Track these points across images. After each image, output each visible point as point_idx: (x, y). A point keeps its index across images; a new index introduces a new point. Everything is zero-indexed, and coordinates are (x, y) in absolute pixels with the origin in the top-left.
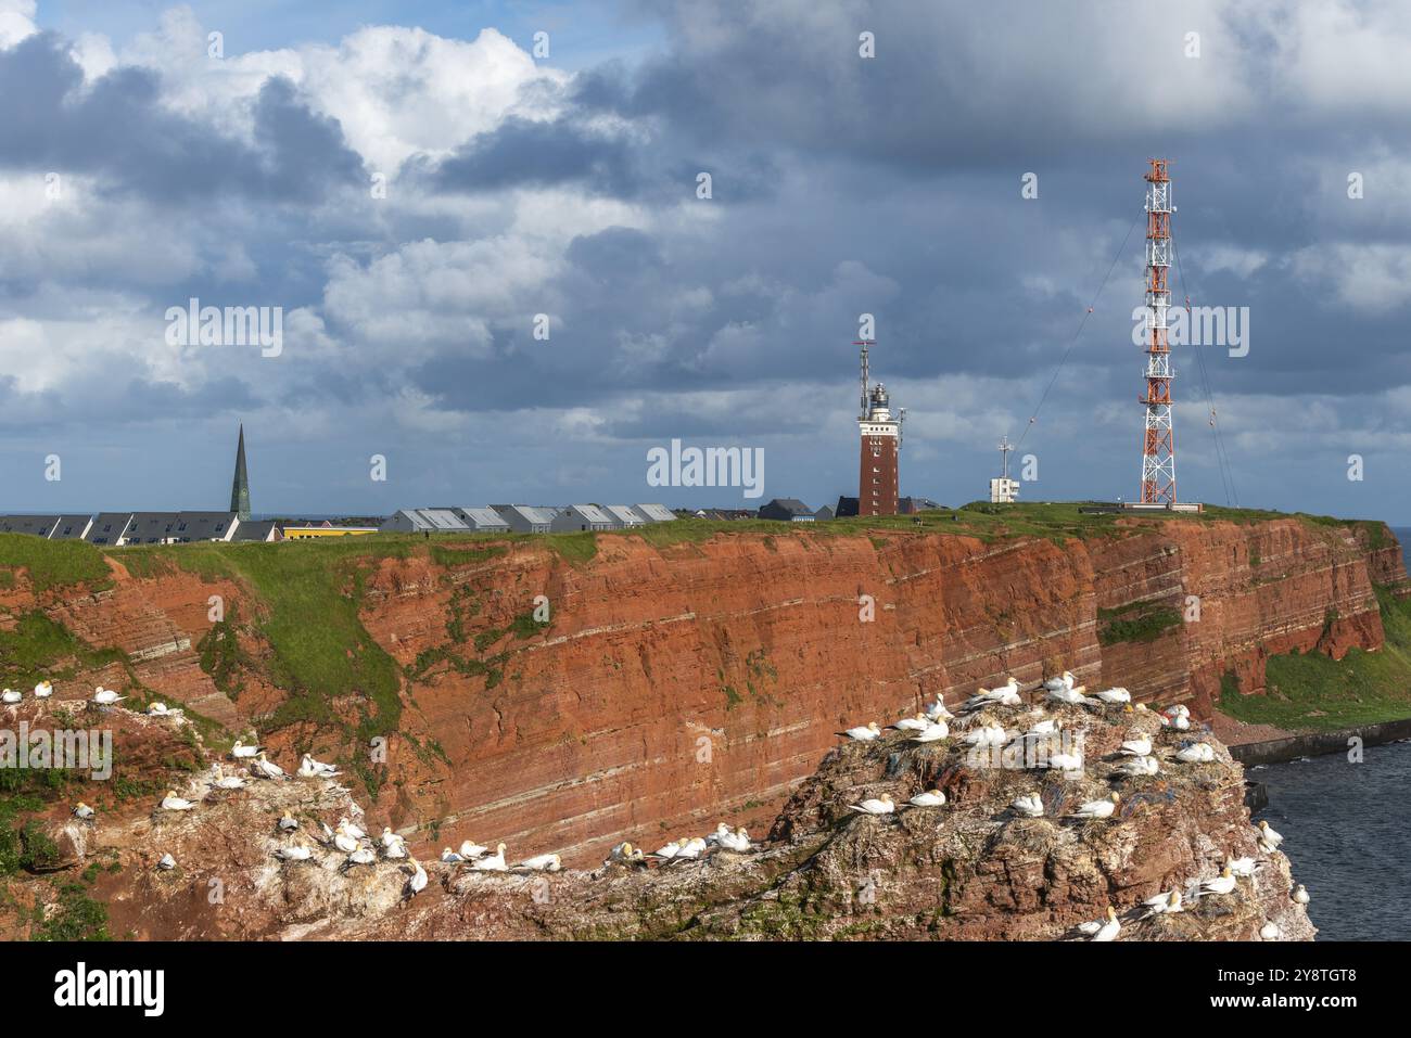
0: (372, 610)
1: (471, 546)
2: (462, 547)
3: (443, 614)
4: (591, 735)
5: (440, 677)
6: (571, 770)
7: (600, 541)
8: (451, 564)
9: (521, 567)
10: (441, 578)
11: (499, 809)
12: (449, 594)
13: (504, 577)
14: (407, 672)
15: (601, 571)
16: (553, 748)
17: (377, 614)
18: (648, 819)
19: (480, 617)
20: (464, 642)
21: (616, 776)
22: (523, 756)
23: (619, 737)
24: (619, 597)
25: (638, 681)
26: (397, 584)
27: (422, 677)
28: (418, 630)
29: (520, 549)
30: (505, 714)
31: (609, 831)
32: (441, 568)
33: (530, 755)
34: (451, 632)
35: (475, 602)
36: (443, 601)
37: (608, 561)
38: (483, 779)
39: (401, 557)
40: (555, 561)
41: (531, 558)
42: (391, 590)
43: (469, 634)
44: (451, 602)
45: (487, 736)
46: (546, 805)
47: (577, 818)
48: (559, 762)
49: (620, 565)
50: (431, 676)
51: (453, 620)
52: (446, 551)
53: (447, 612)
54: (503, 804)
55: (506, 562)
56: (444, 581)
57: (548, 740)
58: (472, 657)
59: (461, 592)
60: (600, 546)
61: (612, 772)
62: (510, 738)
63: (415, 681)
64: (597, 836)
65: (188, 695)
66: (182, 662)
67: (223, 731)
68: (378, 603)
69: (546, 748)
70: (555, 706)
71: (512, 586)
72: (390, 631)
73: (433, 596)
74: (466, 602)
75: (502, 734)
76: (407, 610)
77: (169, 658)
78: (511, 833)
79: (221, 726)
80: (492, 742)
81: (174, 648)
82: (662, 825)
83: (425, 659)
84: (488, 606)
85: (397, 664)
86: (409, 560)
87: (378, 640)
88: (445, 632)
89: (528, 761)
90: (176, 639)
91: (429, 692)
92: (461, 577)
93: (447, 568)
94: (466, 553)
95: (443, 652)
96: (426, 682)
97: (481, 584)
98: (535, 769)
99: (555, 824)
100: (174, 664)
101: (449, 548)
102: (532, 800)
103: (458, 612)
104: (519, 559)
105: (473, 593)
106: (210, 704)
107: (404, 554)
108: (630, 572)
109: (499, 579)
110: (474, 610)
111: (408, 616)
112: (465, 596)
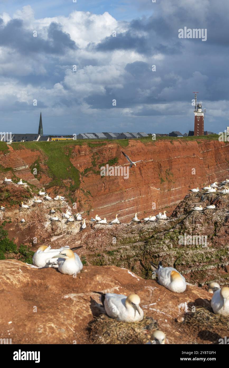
0: (73, 158)
1: (98, 143)
2: (95, 143)
3: (91, 159)
4: (127, 190)
5: (90, 175)
6: (122, 198)
7: (130, 141)
8: (93, 147)
9: (110, 148)
10: (90, 151)
11: (104, 208)
12: (92, 154)
13: (106, 150)
14: (82, 174)
15: (129, 149)
16: (117, 193)
17: (74, 159)
18: (141, 211)
19: (100, 160)
20: (96, 166)
21: (133, 200)
22: (110, 195)
23: (134, 190)
24: (134, 155)
25: (139, 176)
26: (79, 152)
27: (85, 175)
28: (84, 163)
29: (110, 143)
30: (106, 184)
31: (131, 213)
32: (90, 148)
33: (112, 194)
34: (93, 164)
35: (98, 157)
36: (91, 156)
37: (132, 146)
38: (100, 200)
39: (80, 145)
40: (118, 146)
41: (113, 146)
42: (78, 154)
43: (97, 164)
44: (92, 156)
45: (101, 190)
46: (116, 207)
47: (123, 210)
48: (119, 196)
49: (134, 148)
50: (88, 175)
51: (93, 161)
52: (91, 144)
53: (92, 159)
54: (105, 206)
55: (106, 147)
56: (91, 151)
57: (116, 191)
58: (98, 170)
59: (95, 154)
60: (130, 143)
61: (132, 199)
62: (107, 190)
63: (84, 176)
64: (128, 214)
65: (28, 179)
66: (26, 171)
67: (36, 188)
68: (75, 156)
69: (116, 193)
70: (118, 183)
71: (108, 153)
72: (78, 163)
73: (88, 155)
74: (96, 157)
75: (105, 189)
76: (82, 158)
77: (23, 170)
78: (107, 214)
79: (36, 187)
80: (103, 191)
81: (24, 167)
82: (144, 212)
83: (86, 170)
84: (102, 158)
85: (79, 172)
86: (82, 146)
87: (75, 166)
88: (91, 164)
89: (112, 196)
90: (25, 165)
91: (87, 179)
92: (95, 150)
93: (92, 148)
94: (96, 144)
95: (91, 169)
96: (86, 176)
97: (100, 152)
98: (113, 198)
99: (118, 212)
100: (24, 171)
101: (92, 143)
102: (112, 205)
103: (94, 159)
104: (110, 146)
105: (98, 154)
106: (33, 181)
107: (81, 144)
108: (137, 149)
109: (104, 151)
110: (98, 158)
111: (82, 160)
112: (96, 155)
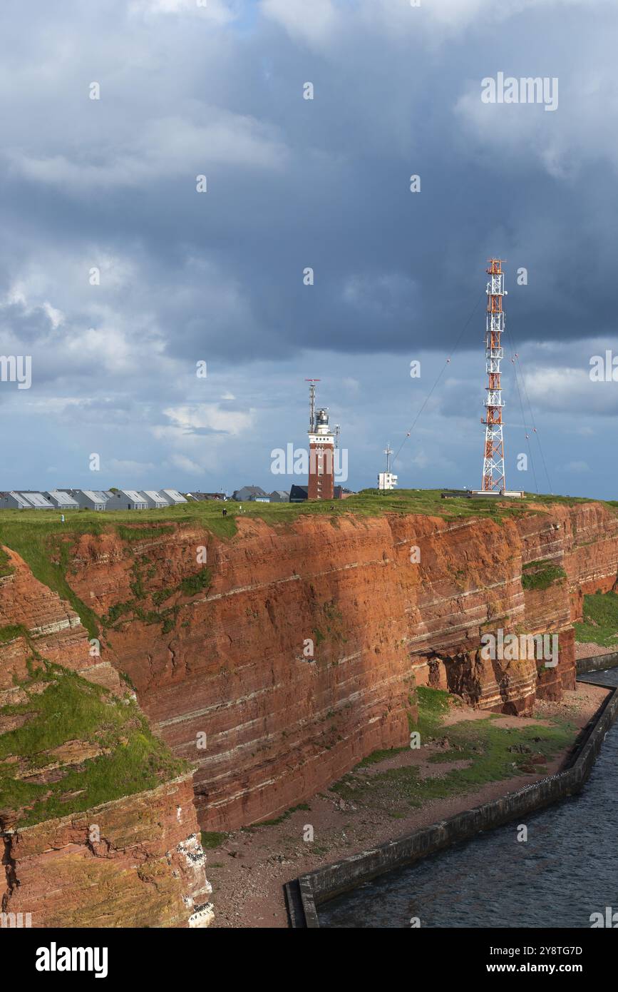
0: (75, 574)
1: (147, 526)
2: (140, 527)
3: (128, 576)
4: (240, 668)
5: (128, 625)
6: (227, 695)
7: (238, 522)
8: (133, 539)
9: (185, 542)
10: (124, 550)
11: (173, 725)
12: (132, 562)
13: (173, 549)
14: (102, 621)
15: (241, 545)
16: (213, 678)
17: (79, 577)
18: (275, 730)
19: (156, 580)
20: (145, 598)
21: (255, 698)
22: (191, 685)
23: (257, 669)
24: (255, 564)
25: (268, 627)
26: (94, 554)
27: (114, 624)
28: (110, 589)
29: (184, 528)
30: (177, 653)
31: (251, 739)
32: (125, 542)
33: (196, 683)
34: (134, 591)
35: (151, 568)
36: (127, 567)
37: (246, 537)
38: (160, 702)
39: (95, 534)
40: (209, 536)
41: (193, 535)
42: (90, 560)
43: (147, 592)
44: (133, 568)
45: (164, 669)
46: (209, 721)
47: (231, 730)
48: (218, 689)
49: (254, 541)
50: (120, 624)
51: (135, 581)
52: (128, 529)
53: (130, 575)
54: (176, 720)
55: (174, 538)
56: (127, 552)
57: (210, 673)
58: (151, 609)
59: (141, 560)
60: (239, 526)
61: (252, 695)
62: (180, 671)
63: (109, 628)
64: (241, 743)
65: (80, 665)
66: (74, 636)
67: (111, 695)
68: (80, 569)
69: (209, 679)
70: (214, 647)
71: (179, 556)
72: (89, 590)
73: (119, 563)
74: (144, 568)
75: (175, 668)
76: (102, 574)
77: (64, 633)
78: (182, 743)
79: (108, 691)
80: (168, 674)
81: (67, 624)
82: (284, 734)
83: (115, 611)
84: (162, 571)
85: (95, 615)
86: (102, 536)
87: (81, 597)
88: (129, 591)
89: (195, 689)
90: (69, 617)
91: (119, 636)
92: (140, 549)
93: (129, 542)
94: (143, 531)
95: (128, 607)
96: (117, 629)
97: (155, 554)
98: (201, 694)
99: (215, 736)
100: (68, 639)
101: (130, 527)
102: (198, 717)
103: (138, 576)
104: (184, 536)
105: (149, 561)
106: (98, 673)
107: (98, 531)
108: (261, 545)
109: (169, 551)
110: (151, 574)
111: (103, 578)
112: (143, 564)
